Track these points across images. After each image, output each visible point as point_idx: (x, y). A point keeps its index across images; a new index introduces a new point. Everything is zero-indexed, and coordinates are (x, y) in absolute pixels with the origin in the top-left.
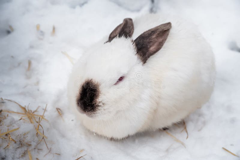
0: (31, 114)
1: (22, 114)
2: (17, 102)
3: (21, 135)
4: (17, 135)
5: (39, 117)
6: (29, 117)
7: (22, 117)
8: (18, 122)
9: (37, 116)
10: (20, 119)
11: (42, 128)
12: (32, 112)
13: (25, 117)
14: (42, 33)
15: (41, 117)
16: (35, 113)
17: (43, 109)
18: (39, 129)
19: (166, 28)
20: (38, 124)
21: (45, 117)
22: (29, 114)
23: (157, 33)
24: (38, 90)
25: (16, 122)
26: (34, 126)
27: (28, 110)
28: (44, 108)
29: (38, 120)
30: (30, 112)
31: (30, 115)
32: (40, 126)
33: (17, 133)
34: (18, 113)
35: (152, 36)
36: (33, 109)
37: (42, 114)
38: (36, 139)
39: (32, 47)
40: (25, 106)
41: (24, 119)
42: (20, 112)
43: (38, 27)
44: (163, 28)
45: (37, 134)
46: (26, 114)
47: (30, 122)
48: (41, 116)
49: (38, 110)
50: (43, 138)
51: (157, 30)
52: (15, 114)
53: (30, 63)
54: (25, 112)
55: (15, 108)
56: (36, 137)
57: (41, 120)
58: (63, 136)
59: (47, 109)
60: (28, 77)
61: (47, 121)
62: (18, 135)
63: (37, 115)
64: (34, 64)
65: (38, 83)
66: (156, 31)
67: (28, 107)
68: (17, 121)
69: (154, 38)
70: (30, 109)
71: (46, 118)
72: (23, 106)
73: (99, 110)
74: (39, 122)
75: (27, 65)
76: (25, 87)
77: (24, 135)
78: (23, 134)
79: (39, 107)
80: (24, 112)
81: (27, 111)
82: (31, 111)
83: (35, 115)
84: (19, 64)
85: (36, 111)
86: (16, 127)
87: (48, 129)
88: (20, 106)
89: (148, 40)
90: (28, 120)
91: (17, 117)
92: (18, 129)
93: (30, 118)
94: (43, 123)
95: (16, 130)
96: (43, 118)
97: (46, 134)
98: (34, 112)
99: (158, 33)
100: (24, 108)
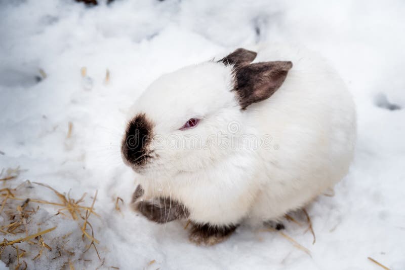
0: (74, 205)
1: (60, 205)
2: (51, 187)
3: (58, 238)
4: (53, 238)
5: (86, 211)
6: (70, 210)
7: (60, 210)
8: (55, 218)
9: (82, 209)
10: (57, 213)
11: (90, 228)
12: (76, 202)
13: (64, 210)
14: (90, 80)
15: (89, 211)
16: (80, 204)
17: (92, 198)
18: (86, 228)
19: (285, 68)
20: (85, 221)
21: (94, 209)
22: (70, 205)
23: (271, 71)
24: (84, 168)
25: (51, 218)
26: (79, 224)
27: (69, 199)
28: (94, 196)
29: (84, 215)
30: (72, 201)
31: (72, 208)
32: (87, 225)
33: (52, 235)
34: (54, 204)
35: (264, 73)
36: (77, 197)
37: (90, 206)
38: (82, 244)
39: (74, 102)
40: (65, 193)
41: (63, 214)
42: (55, 201)
43: (83, 72)
44: (281, 66)
45: (83, 236)
46: (65, 205)
47: (72, 218)
48: (89, 208)
49: (84, 199)
50: (92, 243)
51: (273, 66)
52: (49, 205)
53: (71, 127)
54: (65, 203)
55: (48, 197)
56: (82, 241)
57: (89, 216)
58: (123, 240)
59: (97, 198)
60: (68, 148)
61: (98, 216)
62: (55, 239)
63: (83, 207)
64: (77, 127)
65: (83, 157)
66: (271, 67)
67: (69, 194)
68: (53, 217)
69: (265, 76)
70: (71, 198)
71: (96, 211)
72: (61, 192)
73: (150, 163)
74: (87, 218)
75: (67, 130)
76: (64, 163)
77: (64, 238)
78: (62, 236)
79: (85, 194)
80: (62, 203)
81: (67, 202)
82: (74, 201)
83: (79, 206)
84: (55, 128)
85: (80, 201)
86: (51, 225)
87: (100, 229)
88: (56, 192)
89: (256, 77)
90: (69, 214)
91: (52, 211)
92: (54, 229)
93: (72, 211)
94: (92, 219)
95: (50, 230)
96: (91, 211)
97: (97, 237)
98: (77, 203)
99: (273, 70)
100: (63, 197)
